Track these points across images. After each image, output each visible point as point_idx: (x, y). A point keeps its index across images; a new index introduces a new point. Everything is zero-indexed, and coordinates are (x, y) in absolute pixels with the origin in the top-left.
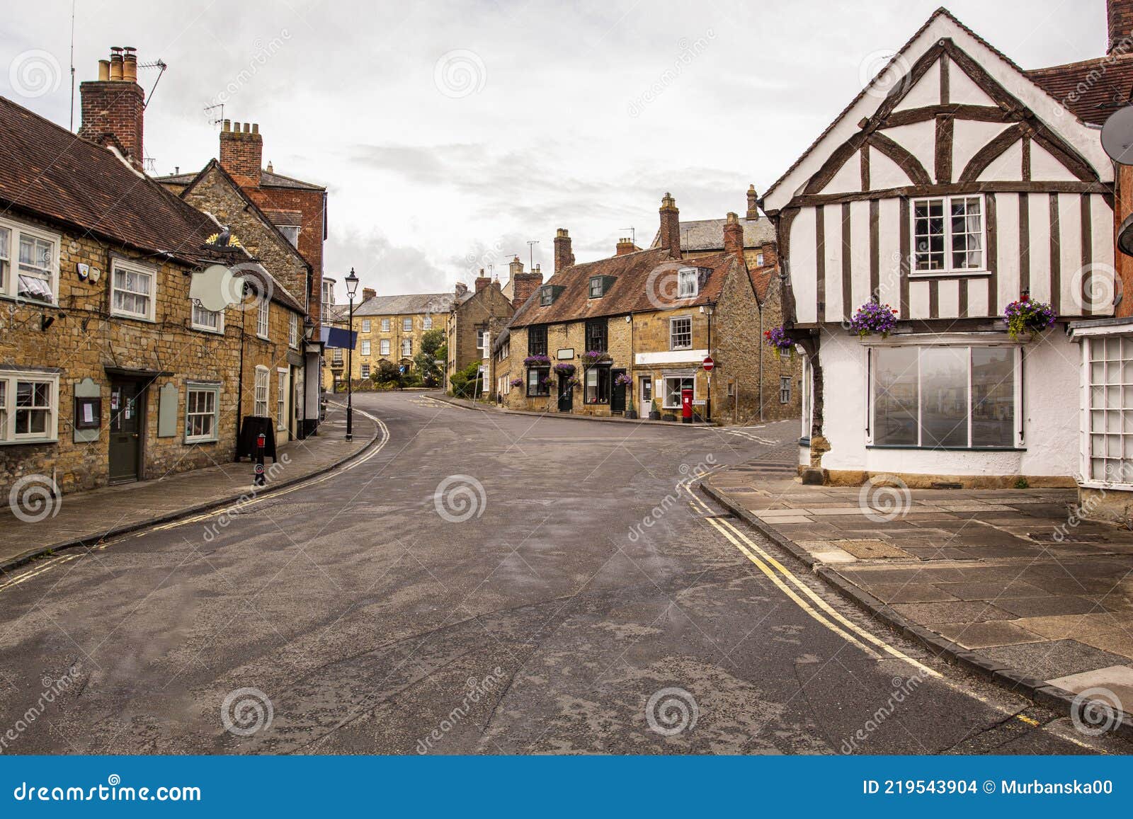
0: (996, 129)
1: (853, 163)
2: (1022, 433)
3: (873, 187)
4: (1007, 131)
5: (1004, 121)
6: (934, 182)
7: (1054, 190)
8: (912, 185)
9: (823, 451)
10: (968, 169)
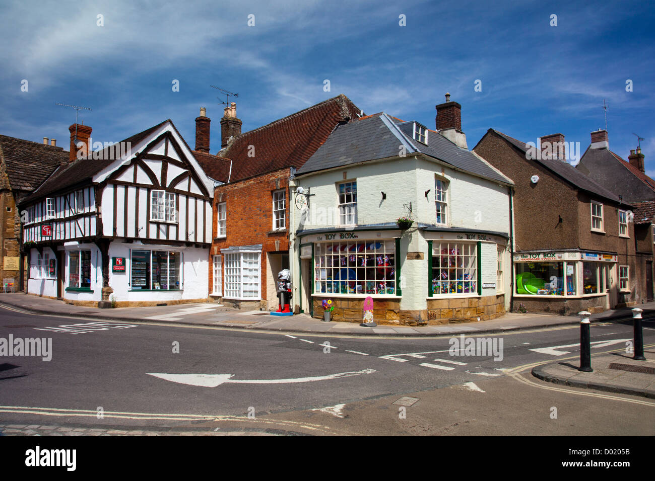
0: (181, 171)
1: (131, 170)
2: (183, 284)
3: (138, 182)
4: (185, 172)
5: (185, 168)
6: (160, 185)
7: (196, 197)
8: (152, 184)
9: (110, 293)
10: (171, 183)
